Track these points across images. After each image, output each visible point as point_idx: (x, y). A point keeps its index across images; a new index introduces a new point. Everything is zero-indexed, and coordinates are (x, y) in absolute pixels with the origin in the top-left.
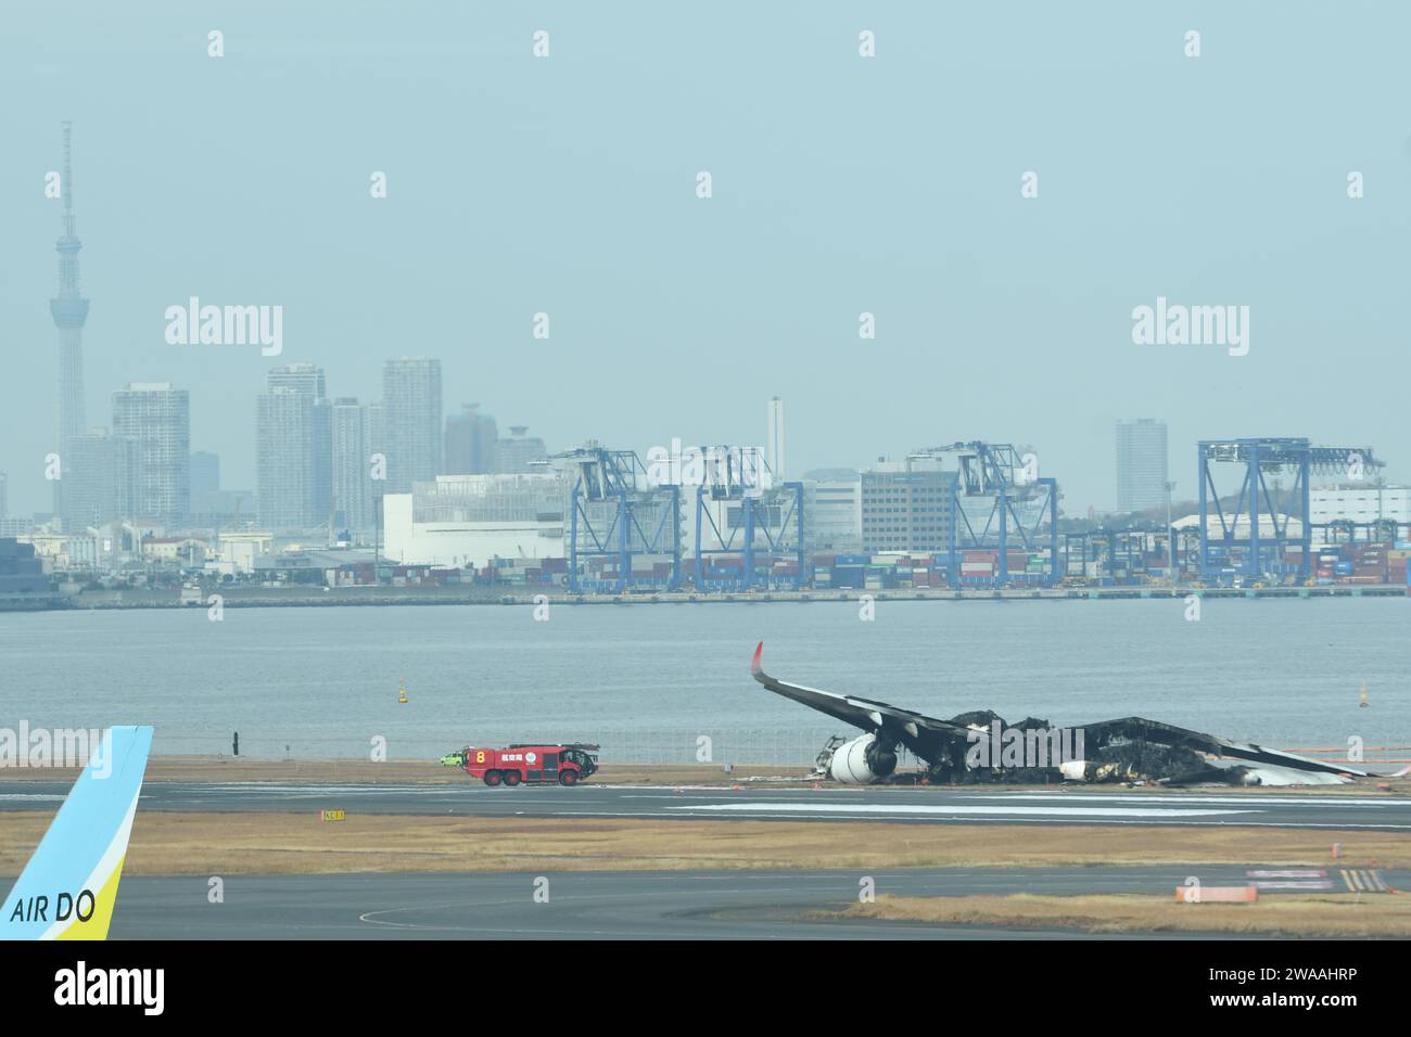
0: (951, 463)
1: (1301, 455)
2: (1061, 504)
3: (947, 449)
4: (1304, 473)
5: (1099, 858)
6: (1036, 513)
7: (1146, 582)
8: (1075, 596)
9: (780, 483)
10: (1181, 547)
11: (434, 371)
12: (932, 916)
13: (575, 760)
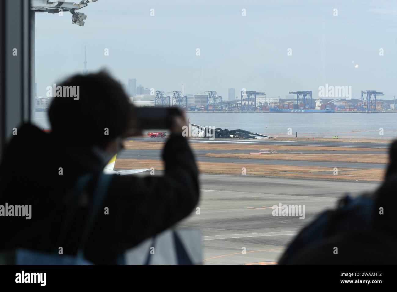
0: (207, 94)
1: (255, 93)
2: (222, 100)
3: (207, 92)
4: (255, 96)
5: (237, 149)
6: (218, 101)
7: (234, 111)
8: (224, 112)
9: (184, 96)
10: (238, 105)
11: (135, 80)
12: (217, 156)
13: (163, 134)
